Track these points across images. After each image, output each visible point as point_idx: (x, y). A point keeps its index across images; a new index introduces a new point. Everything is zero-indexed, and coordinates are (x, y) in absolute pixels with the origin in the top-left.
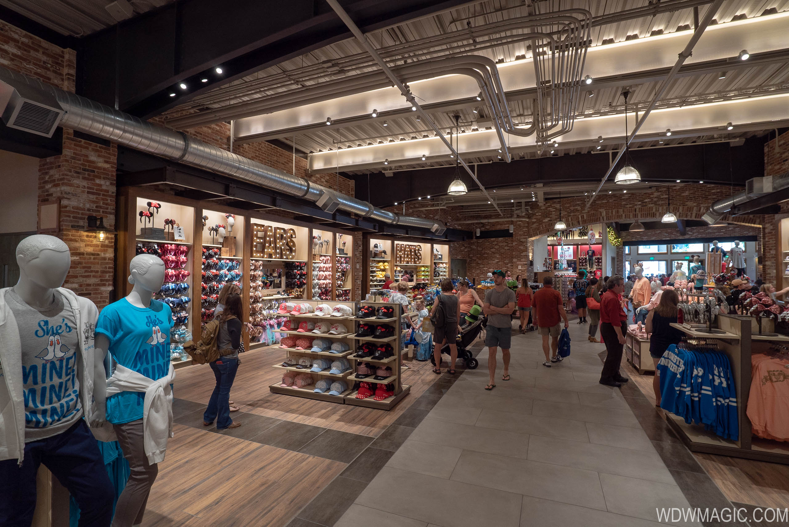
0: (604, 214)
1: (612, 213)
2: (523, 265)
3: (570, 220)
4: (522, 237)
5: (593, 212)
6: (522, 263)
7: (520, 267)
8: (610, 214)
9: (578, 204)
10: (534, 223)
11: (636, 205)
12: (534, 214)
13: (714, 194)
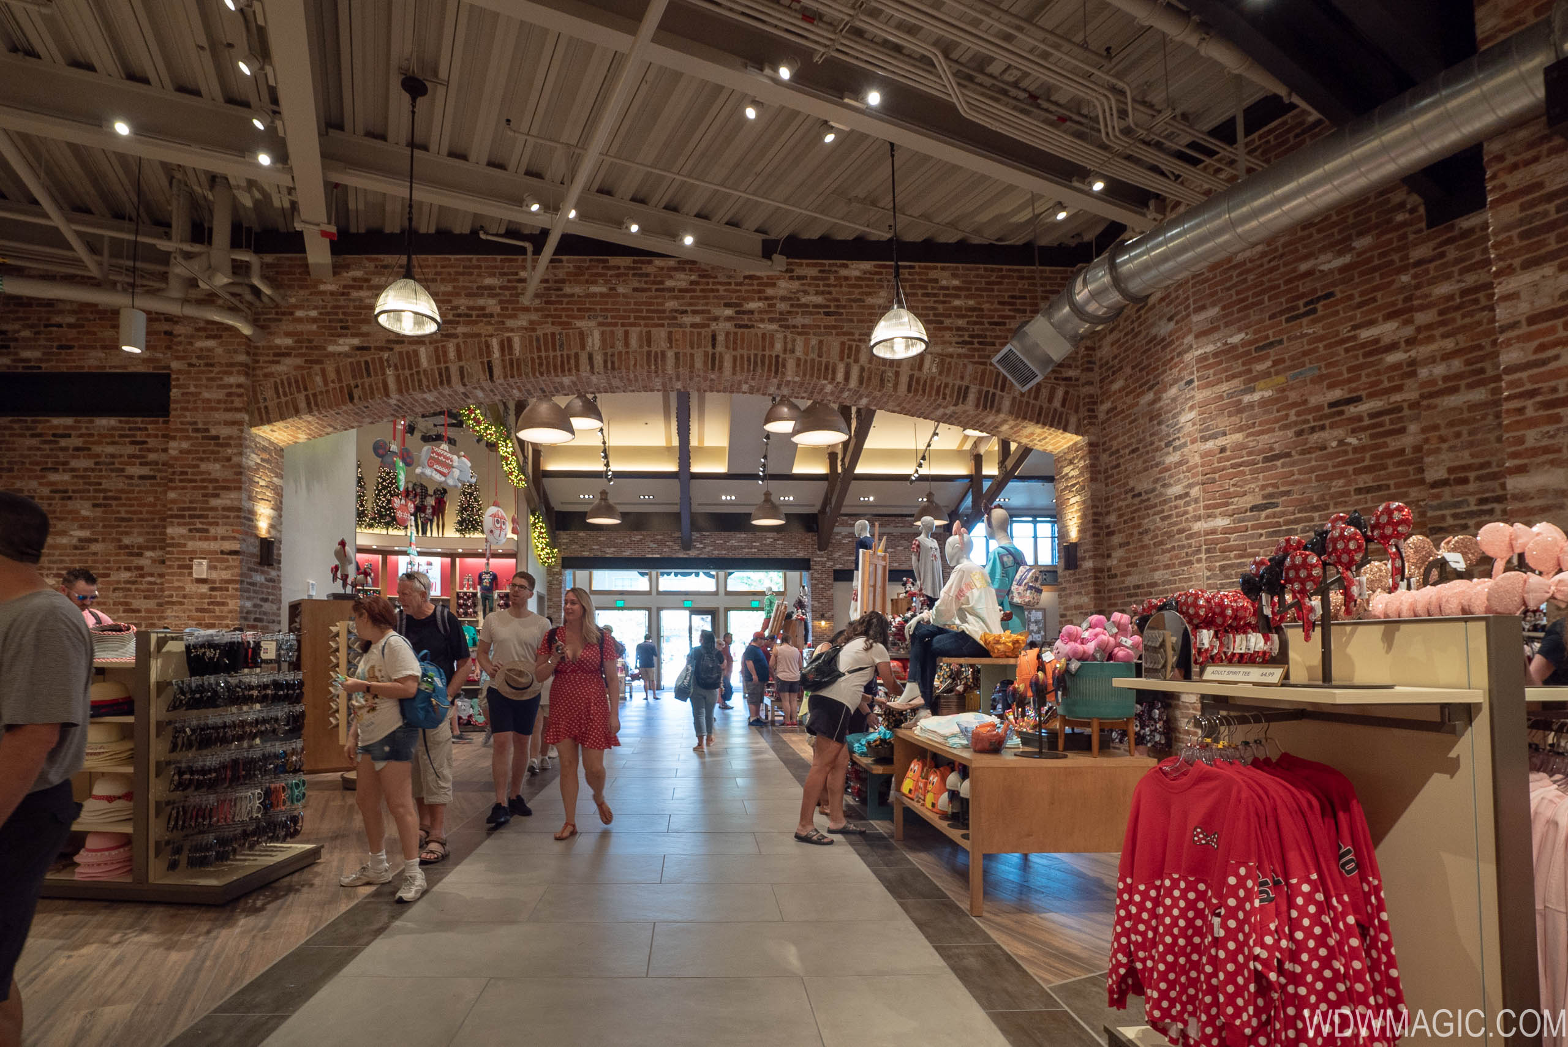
0: (595, 340)
1: (627, 344)
2: (217, 559)
3: (452, 354)
4: (218, 416)
5: (549, 329)
6: (214, 546)
7: (201, 569)
8: (620, 346)
9: (490, 288)
10: (281, 354)
11: (716, 319)
12: (285, 313)
13: (960, 313)
